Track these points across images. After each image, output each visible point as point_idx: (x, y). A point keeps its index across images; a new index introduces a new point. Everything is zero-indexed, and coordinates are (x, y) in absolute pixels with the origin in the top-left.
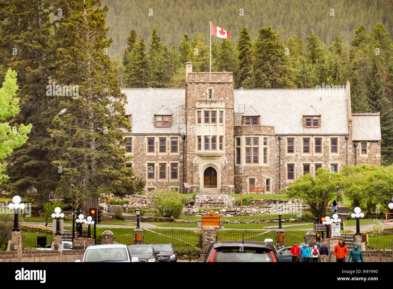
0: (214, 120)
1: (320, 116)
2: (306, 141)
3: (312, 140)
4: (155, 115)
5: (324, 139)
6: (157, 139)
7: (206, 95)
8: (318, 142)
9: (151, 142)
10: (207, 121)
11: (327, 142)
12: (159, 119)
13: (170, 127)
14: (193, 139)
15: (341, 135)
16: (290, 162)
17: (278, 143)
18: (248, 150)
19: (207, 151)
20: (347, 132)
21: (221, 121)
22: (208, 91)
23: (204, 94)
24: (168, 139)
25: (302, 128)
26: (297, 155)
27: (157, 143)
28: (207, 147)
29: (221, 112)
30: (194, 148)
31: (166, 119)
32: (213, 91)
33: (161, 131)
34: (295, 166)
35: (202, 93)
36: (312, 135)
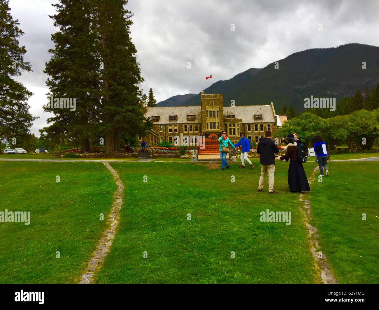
0: (214, 115)
1: (262, 115)
2: (256, 126)
3: (259, 125)
4: (187, 115)
5: (264, 125)
6: (188, 126)
7: (210, 104)
8: (262, 126)
9: (186, 127)
10: (211, 115)
11: (266, 126)
12: (190, 117)
13: (195, 120)
14: (205, 125)
15: (272, 123)
16: (249, 135)
17: (243, 127)
18: (230, 129)
19: (211, 130)
20: (275, 122)
21: (218, 116)
22: (211, 103)
23: (209, 104)
24: (193, 126)
25: (254, 120)
26: (252, 132)
27: (188, 127)
28: (211, 128)
29: (218, 112)
30: (205, 128)
31: (193, 117)
32: (214, 103)
33: (190, 122)
34: (252, 137)
35: (209, 103)
36: (259, 123)
